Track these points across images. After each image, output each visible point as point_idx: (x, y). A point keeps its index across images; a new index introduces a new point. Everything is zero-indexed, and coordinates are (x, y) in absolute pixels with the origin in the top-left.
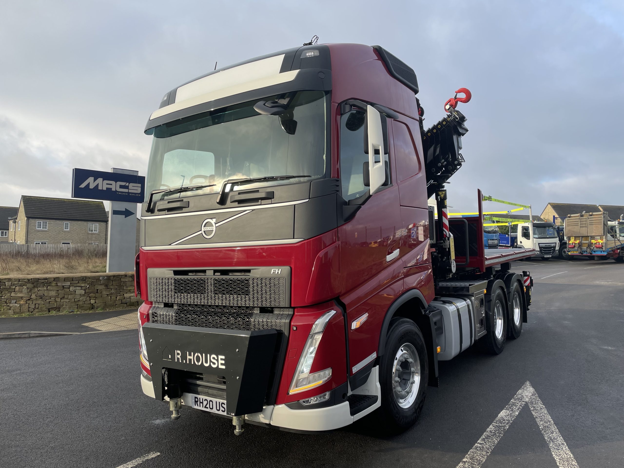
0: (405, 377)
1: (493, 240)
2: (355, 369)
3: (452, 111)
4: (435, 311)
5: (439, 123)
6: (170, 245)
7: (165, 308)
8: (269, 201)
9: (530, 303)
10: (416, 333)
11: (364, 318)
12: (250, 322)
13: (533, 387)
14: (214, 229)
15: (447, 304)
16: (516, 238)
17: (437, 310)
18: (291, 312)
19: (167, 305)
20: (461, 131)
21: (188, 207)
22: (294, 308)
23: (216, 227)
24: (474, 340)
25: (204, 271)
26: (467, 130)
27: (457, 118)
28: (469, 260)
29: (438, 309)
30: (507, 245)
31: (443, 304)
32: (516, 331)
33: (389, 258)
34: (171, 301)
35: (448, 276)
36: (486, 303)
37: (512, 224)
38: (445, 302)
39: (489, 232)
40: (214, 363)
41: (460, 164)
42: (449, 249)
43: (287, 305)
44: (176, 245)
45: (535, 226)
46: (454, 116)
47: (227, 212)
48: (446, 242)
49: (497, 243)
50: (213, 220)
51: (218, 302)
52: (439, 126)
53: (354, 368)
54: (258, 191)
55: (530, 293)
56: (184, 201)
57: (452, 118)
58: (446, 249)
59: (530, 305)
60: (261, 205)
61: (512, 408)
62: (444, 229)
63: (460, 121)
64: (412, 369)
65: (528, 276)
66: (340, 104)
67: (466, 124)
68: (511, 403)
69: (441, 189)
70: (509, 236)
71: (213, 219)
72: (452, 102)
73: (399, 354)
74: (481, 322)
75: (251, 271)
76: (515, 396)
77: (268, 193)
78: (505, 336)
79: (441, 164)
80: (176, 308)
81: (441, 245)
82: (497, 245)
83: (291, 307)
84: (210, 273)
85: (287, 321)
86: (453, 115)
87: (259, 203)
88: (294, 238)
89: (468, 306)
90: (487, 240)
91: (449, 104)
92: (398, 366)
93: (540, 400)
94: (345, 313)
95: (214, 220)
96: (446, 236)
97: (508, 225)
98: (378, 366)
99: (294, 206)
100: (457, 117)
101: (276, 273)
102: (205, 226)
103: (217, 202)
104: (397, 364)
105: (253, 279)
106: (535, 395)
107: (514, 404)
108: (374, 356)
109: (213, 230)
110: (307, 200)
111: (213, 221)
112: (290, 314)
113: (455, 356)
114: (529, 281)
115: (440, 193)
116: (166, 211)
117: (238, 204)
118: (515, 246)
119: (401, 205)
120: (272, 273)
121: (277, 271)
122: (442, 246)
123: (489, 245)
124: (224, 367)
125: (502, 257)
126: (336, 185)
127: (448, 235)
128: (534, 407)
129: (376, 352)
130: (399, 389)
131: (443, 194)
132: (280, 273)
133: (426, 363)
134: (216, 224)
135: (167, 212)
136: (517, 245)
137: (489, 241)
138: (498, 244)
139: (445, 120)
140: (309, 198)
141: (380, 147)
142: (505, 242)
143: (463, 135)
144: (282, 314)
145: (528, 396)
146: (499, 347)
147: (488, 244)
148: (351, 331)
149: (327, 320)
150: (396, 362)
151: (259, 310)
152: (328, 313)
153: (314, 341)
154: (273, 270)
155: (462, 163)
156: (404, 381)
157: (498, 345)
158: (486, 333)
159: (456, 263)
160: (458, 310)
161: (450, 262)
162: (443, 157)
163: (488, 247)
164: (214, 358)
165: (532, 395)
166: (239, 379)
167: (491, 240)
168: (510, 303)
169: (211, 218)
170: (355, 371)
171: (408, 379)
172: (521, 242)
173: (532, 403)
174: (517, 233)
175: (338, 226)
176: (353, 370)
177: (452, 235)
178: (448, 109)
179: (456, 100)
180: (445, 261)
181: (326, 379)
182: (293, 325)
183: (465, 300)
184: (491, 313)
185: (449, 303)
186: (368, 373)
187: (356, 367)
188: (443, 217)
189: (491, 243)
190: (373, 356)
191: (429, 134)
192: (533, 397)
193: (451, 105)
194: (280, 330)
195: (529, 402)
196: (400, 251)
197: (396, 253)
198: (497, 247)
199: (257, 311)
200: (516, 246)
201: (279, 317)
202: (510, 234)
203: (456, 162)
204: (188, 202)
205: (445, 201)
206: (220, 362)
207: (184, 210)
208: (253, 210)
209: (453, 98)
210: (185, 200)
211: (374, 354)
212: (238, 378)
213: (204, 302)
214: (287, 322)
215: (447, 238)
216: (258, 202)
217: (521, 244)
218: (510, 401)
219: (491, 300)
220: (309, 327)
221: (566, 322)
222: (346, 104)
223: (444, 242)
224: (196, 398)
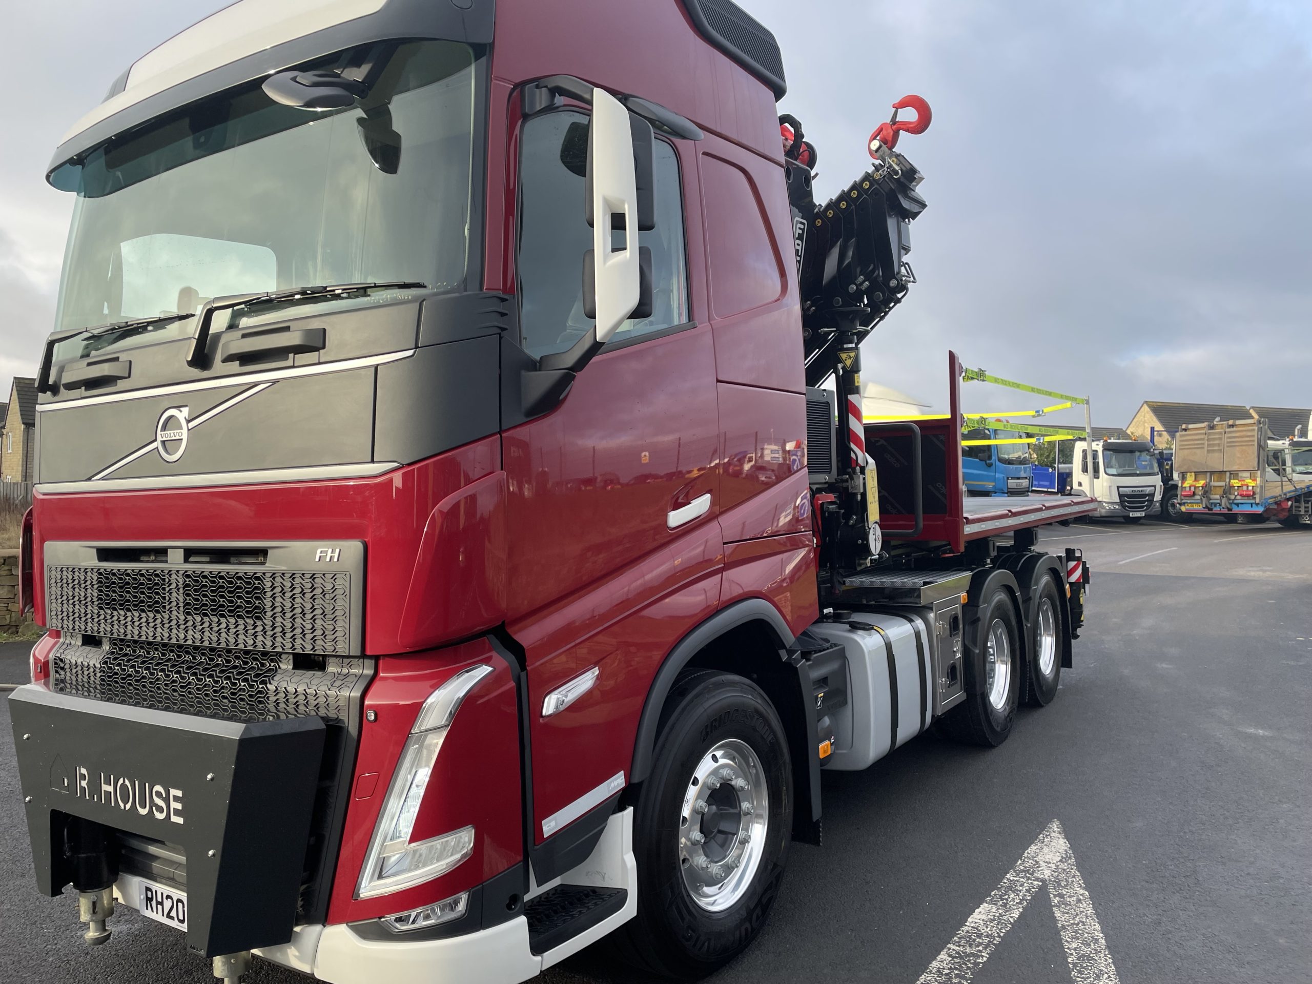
0: (725, 826)
1: (1018, 478)
2: (551, 825)
3: (886, 154)
4: (824, 650)
5: (854, 187)
6: (89, 479)
7: (84, 647)
8: (312, 357)
9: (1082, 621)
10: (757, 711)
11: (584, 683)
12: (267, 693)
13: (1067, 837)
14: (185, 437)
15: (860, 632)
16: (1070, 475)
17: (832, 648)
18: (368, 668)
19: (91, 641)
20: (906, 204)
21: (127, 375)
22: (376, 658)
23: (189, 430)
24: (933, 716)
25: (162, 552)
26: (924, 206)
27: (896, 173)
28: (921, 524)
29: (835, 645)
30: (1049, 490)
31: (850, 631)
32: (1044, 688)
33: (676, 518)
34: (92, 628)
35: (862, 561)
36: (967, 627)
37: (1045, 440)
38: (855, 627)
39: (1009, 462)
40: (160, 809)
41: (903, 288)
42: (864, 495)
43: (355, 650)
44: (103, 479)
45: (1107, 448)
46: (888, 168)
47: (215, 388)
48: (855, 479)
49: (1028, 486)
50: (181, 411)
51: (192, 637)
52: (854, 194)
53: (550, 821)
54: (287, 329)
55: (1081, 599)
56: (120, 360)
57: (883, 171)
58: (856, 494)
59: (1080, 626)
60: (293, 367)
61: (1007, 900)
62: (853, 446)
63: (902, 180)
64: (745, 805)
65: (1079, 559)
66: (520, 86)
67: (920, 190)
68: (1005, 883)
69: (845, 346)
70: (1055, 470)
71: (181, 409)
72: (884, 132)
73: (705, 769)
74: (952, 673)
75: (269, 551)
76: (1020, 862)
77: (309, 333)
78: (1013, 703)
79: (855, 287)
80: (108, 648)
81: (845, 485)
82: (1027, 489)
83: (363, 656)
84: (175, 559)
85: (356, 694)
86: (887, 166)
87: (289, 363)
88: (373, 461)
89: (918, 635)
90: (1006, 479)
91: (878, 138)
92: (699, 800)
93: (1078, 874)
94: (522, 670)
95: (185, 411)
96: (857, 464)
98: (632, 808)
99: (373, 369)
100: (897, 168)
101: (328, 559)
102: (164, 428)
103: (187, 361)
104: (699, 797)
105: (273, 576)
106: (1069, 862)
107: (1011, 888)
108: (617, 782)
109: (182, 439)
110: (410, 353)
111: (182, 415)
112: (366, 676)
113: (876, 760)
114: (1079, 572)
115: (844, 356)
116: (83, 388)
117: (241, 365)
118: (1067, 492)
119: (720, 378)
120: (317, 559)
121: (329, 554)
122: (847, 488)
123: (1009, 490)
124: (180, 820)
125: (1010, 516)
126: (499, 312)
127: (860, 461)
128: (1061, 896)
129: (622, 772)
130: (701, 860)
131: (850, 358)
132: (336, 559)
133: (785, 788)
134: (188, 421)
135: (86, 390)
136: (1072, 491)
137: (1009, 481)
138: (1029, 488)
139: (867, 177)
140: (417, 347)
141: (626, 206)
142: (1047, 483)
143: (914, 215)
144: (347, 675)
145: (1050, 863)
146: (998, 729)
147: (1008, 488)
148: (541, 720)
149: (461, 694)
150: (692, 792)
151: (292, 663)
152: (467, 672)
153: (425, 752)
154: (321, 552)
155: (910, 285)
156: (720, 837)
157: (994, 724)
158: (964, 697)
159: (881, 529)
160: (889, 647)
161: (867, 528)
162: (860, 272)
163: (1007, 493)
164: (159, 794)
165: (1061, 861)
166: (213, 855)
167: (1013, 478)
168: (1029, 625)
169: (178, 407)
170: (550, 830)
171: (734, 832)
172: (1080, 484)
173: (1059, 885)
174: (1072, 463)
175: (504, 428)
176: (545, 829)
177: (871, 461)
178: (877, 151)
179: (894, 127)
180: (853, 526)
181: (458, 856)
182: (371, 707)
183: (911, 621)
184: (977, 651)
185: (864, 629)
186: (596, 830)
187: (555, 819)
188: (850, 415)
189: (1015, 484)
190: (612, 785)
191: (830, 214)
192: (1062, 866)
193: (884, 141)
194: (338, 720)
195: (1050, 880)
196: (713, 503)
197: (701, 505)
198: (1027, 494)
199: (286, 665)
200: (1069, 492)
201: (337, 684)
202: (1056, 465)
203: (893, 283)
204: (128, 364)
205: (856, 375)
206: (176, 805)
207: (121, 384)
208: (275, 382)
209: (888, 120)
210: (123, 357)
211: (616, 779)
212: (211, 853)
213: (162, 635)
214: (355, 697)
215: (858, 468)
216: (287, 359)
217: (1080, 488)
218: (1003, 878)
219: (978, 619)
220: (414, 711)
221: (1164, 666)
222: (537, 87)
223: (852, 479)
224: (148, 889)
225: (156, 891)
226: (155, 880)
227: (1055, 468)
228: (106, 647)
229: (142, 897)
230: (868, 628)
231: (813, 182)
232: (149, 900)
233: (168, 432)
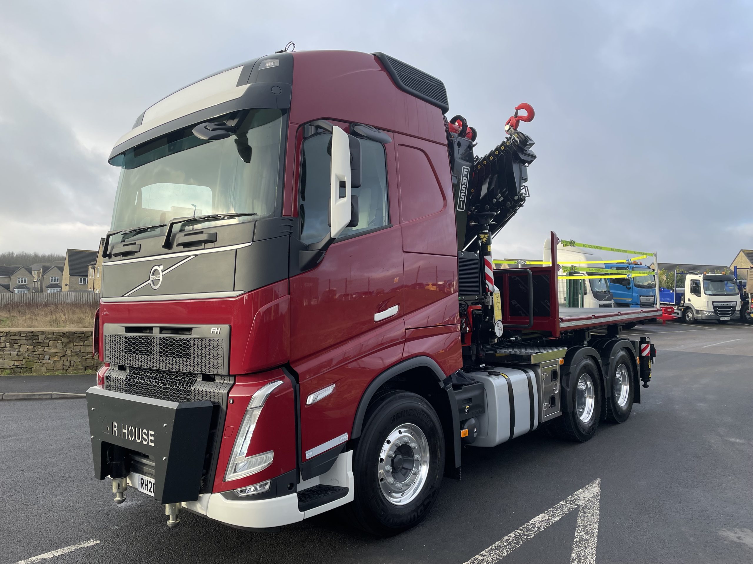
0: (406, 466)
1: (647, 296)
2: (310, 454)
3: (513, 132)
4: (471, 384)
5: (498, 149)
6: (123, 296)
7: (119, 371)
8: (211, 245)
9: (650, 378)
10: (423, 411)
11: (328, 390)
12: (191, 391)
13: (600, 487)
14: (161, 278)
15: (493, 376)
16: (683, 294)
17: (476, 383)
18: (232, 381)
19: (122, 368)
20: (523, 157)
21: (139, 251)
22: (235, 376)
23: (163, 275)
24: (539, 423)
25: (151, 329)
26: (534, 157)
27: (517, 142)
28: (533, 321)
29: (478, 382)
30: (671, 303)
31: (488, 376)
32: (619, 413)
33: (379, 317)
34: (122, 362)
35: (492, 340)
36: (564, 377)
37: (632, 276)
38: (491, 374)
39: (642, 287)
40: (145, 440)
41: (523, 200)
42: (492, 306)
43: (226, 373)
44: (128, 296)
45: (706, 279)
46: (513, 139)
47: (173, 257)
48: (488, 298)
49: (654, 301)
50: (160, 267)
51: (162, 366)
52: (497, 152)
53: (310, 452)
54: (202, 232)
55: (650, 365)
56: (136, 244)
57: (510, 141)
58: (488, 306)
59: (649, 380)
60: (204, 249)
61: (555, 513)
62: (487, 281)
63: (521, 145)
64: (417, 456)
65: (648, 343)
66: (302, 125)
67: (533, 150)
68: (558, 505)
69: (483, 231)
70: (674, 291)
71: (160, 266)
72: (511, 121)
73: (394, 436)
74: (552, 401)
75: (193, 329)
76: (570, 496)
77: (210, 235)
78: (595, 419)
79: (496, 200)
80: (129, 371)
81: (483, 301)
82: (653, 303)
83: (229, 375)
84: (156, 332)
85: (226, 392)
86: (512, 138)
87: (202, 247)
88: (234, 291)
89: (529, 380)
90: (639, 296)
91: (509, 124)
92: (390, 451)
93: (599, 503)
94: (297, 384)
95: (162, 267)
96: (489, 291)
97: (627, 277)
98: (352, 451)
99: (235, 250)
100: (517, 139)
101: (215, 333)
102: (153, 275)
103: (162, 246)
104: (390, 449)
105: (194, 340)
106: (597, 498)
107: (561, 508)
108: (344, 437)
109: (160, 280)
110: (250, 244)
111: (160, 269)
112: (230, 384)
113: (500, 443)
114: (648, 350)
115: (482, 236)
116: (121, 256)
117: (184, 248)
118: (681, 305)
119: (405, 250)
120: (211, 333)
121: (216, 331)
122: (484, 303)
123: (641, 303)
124: (152, 444)
125: (594, 318)
126: (289, 226)
127: (491, 289)
128: (585, 513)
129: (347, 433)
130: (391, 480)
131: (485, 238)
132: (218, 333)
133: (439, 450)
134: (163, 272)
135: (122, 257)
136: (685, 304)
137: (641, 298)
138: (654, 302)
139: (504, 144)
140: (253, 241)
141: (346, 178)
142: (668, 299)
143: (530, 162)
144: (223, 384)
145: (586, 498)
146: (584, 433)
147: (640, 302)
148: (306, 406)
149: (269, 392)
150: (386, 447)
151: (201, 377)
152: (272, 383)
153: (253, 417)
154: (213, 330)
155: (526, 198)
156: (404, 471)
157: (581, 430)
158: (561, 414)
159: (503, 324)
160: (510, 385)
161: (494, 323)
162: (500, 192)
163: (640, 305)
164: (145, 433)
165: (592, 497)
166: (165, 459)
167: (643, 296)
168: (608, 378)
169: (159, 265)
170: (310, 456)
171: (410, 469)
172: (689, 300)
173: (586, 507)
174: (684, 288)
175: (290, 276)
176: (307, 455)
177: (496, 289)
178: (508, 131)
179: (516, 119)
180: (487, 322)
181: (266, 464)
182: (231, 397)
183: (526, 372)
184: (568, 390)
185: (495, 375)
186: (333, 458)
187: (312, 451)
188: (486, 266)
189: (645, 300)
190: (342, 439)
191: (485, 162)
192: (592, 500)
193: (512, 126)
194: (218, 403)
195: (582, 505)
196: (400, 310)
197: (393, 310)
198: (653, 305)
199: (199, 379)
200: (682, 305)
201: (218, 387)
202: (675, 289)
203: (516, 198)
204: (139, 245)
205: (488, 246)
206: (151, 438)
207: (137, 255)
208: (197, 255)
209: (513, 115)
210: (138, 243)
211: (343, 436)
212: (164, 458)
213: (150, 365)
214: (225, 393)
215: (489, 293)
216: (202, 245)
217: (689, 302)
218: (558, 503)
219: (570, 373)
220: (248, 400)
221: (701, 404)
222: (310, 125)
223: (486, 298)
224: (142, 479)
225: (145, 480)
226: (145, 475)
227: (674, 290)
228: (128, 371)
229: (139, 483)
230: (498, 374)
231: (474, 148)
232: (142, 484)
233: (154, 276)
